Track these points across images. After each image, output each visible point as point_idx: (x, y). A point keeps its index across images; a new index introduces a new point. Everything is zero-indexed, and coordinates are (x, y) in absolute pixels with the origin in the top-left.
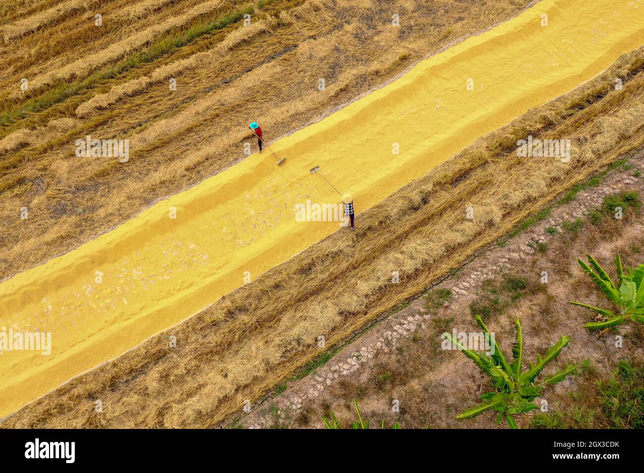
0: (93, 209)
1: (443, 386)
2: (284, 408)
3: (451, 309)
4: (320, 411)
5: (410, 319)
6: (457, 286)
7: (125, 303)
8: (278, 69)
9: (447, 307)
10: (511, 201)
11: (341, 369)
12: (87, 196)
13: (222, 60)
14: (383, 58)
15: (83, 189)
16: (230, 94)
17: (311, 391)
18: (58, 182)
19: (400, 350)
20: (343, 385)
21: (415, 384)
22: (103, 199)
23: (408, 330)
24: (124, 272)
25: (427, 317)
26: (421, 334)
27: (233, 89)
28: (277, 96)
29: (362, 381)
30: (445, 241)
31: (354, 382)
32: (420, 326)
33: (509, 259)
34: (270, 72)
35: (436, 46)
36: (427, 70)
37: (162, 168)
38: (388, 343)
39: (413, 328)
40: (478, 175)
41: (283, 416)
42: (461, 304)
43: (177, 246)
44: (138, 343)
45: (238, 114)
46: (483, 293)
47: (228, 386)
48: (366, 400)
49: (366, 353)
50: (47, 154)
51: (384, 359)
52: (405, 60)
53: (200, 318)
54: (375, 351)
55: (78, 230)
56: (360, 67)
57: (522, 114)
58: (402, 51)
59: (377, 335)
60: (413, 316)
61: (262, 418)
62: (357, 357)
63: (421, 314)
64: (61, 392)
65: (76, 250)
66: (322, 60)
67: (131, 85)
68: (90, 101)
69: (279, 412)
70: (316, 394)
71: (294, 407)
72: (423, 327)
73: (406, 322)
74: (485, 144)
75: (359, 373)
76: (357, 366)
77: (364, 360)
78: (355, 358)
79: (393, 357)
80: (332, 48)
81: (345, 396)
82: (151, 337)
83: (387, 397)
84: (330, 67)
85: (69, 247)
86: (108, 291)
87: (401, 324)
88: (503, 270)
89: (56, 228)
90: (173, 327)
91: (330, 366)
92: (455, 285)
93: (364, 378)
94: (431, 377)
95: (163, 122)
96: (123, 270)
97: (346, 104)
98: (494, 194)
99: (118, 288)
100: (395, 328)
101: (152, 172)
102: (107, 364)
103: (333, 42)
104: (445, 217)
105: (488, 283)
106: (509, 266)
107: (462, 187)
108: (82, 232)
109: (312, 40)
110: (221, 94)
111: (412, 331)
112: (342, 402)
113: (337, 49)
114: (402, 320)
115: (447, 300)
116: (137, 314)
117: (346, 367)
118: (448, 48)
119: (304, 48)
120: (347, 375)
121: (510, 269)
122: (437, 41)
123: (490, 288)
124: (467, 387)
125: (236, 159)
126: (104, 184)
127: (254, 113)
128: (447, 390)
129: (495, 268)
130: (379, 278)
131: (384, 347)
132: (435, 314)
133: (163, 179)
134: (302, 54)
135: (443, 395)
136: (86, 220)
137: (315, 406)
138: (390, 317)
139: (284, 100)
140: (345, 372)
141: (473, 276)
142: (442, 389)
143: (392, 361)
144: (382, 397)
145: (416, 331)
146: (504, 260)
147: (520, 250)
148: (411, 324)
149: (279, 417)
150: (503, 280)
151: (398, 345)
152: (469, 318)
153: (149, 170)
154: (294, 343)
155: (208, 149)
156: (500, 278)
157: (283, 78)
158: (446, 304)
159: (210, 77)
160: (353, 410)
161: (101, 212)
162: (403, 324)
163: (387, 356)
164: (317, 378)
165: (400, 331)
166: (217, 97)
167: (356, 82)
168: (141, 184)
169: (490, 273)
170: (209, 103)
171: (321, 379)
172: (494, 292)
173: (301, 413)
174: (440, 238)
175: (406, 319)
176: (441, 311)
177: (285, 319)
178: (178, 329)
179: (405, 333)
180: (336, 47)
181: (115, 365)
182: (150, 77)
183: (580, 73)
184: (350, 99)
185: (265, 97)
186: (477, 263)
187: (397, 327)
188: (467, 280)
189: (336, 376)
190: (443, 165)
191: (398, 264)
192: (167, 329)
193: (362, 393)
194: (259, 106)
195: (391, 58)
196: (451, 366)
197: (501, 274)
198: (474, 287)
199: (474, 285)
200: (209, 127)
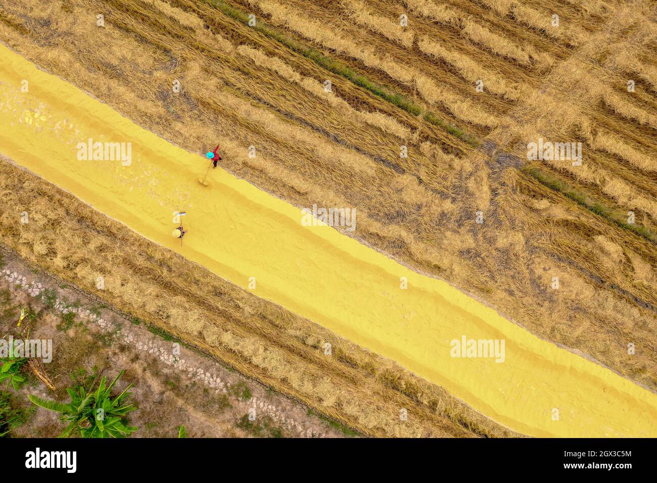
0: (178, 118)
1: (189, 419)
2: (123, 333)
3: (239, 403)
4: (132, 356)
5: (218, 380)
6: (258, 399)
7: (131, 190)
8: (371, 172)
9: (238, 400)
10: (346, 407)
11: (162, 355)
12: (184, 107)
13: (354, 121)
14: (431, 250)
15: (188, 99)
16: (326, 151)
17: (141, 343)
18: (182, 77)
19: (194, 384)
20: (155, 360)
21: (180, 402)
22: (189, 119)
23: (209, 383)
24: (149, 173)
25: (225, 391)
26: (211, 392)
27: (331, 149)
28: (347, 187)
29: (163, 371)
30: (289, 376)
31: (160, 366)
32: (216, 389)
33: (295, 426)
34: (365, 168)
35: (468, 286)
36: (436, 292)
37: (235, 143)
38: (194, 375)
39: (212, 386)
40: (360, 374)
41: (118, 335)
42: (245, 408)
43: (185, 195)
44: (113, 216)
45: (311, 168)
46: (260, 419)
47: (117, 291)
48: (154, 378)
49: (181, 365)
50: (196, 51)
51: (183, 377)
52: (437, 269)
53: (149, 244)
54: (185, 369)
55: (158, 120)
56: (411, 236)
57: (434, 383)
58: (445, 263)
59: (197, 365)
60: (221, 381)
61: (110, 323)
62: (176, 360)
63: (226, 386)
64: (59, 192)
65: (144, 130)
66: (401, 201)
67: (286, 70)
68: (253, 50)
69: (118, 332)
70: (140, 348)
71: (126, 339)
72: (217, 391)
73: (215, 378)
74: (390, 367)
75: (167, 366)
76: (169, 363)
77: (175, 366)
78: (174, 359)
79: (188, 382)
80: (418, 203)
81: (149, 365)
82: (120, 221)
83: (164, 389)
84: (398, 212)
85: (143, 124)
86: (131, 173)
87: (212, 376)
88: (284, 425)
89: (150, 104)
90: (134, 231)
91: (162, 345)
92: (258, 398)
93: (165, 371)
94: (190, 409)
95: (272, 116)
96: (150, 172)
97: (370, 244)
98: (349, 391)
99: (137, 178)
100: (207, 374)
101: (228, 139)
102: (90, 207)
103: (424, 200)
104: (311, 366)
105: (270, 419)
106: (289, 427)
107: (342, 367)
108: (158, 123)
109: (417, 181)
110: (321, 143)
111: (211, 386)
112: (145, 365)
113: (419, 207)
114: (215, 375)
115: (243, 398)
116: (127, 203)
117: (166, 357)
118: (472, 296)
119: (405, 180)
120: (161, 360)
121: (287, 429)
122: (474, 285)
123: (267, 421)
124: (196, 433)
125: (273, 192)
126: (199, 111)
127: (320, 180)
128: (187, 422)
129: (283, 419)
130: (238, 344)
131: (191, 373)
132: (230, 395)
133: (226, 151)
134: (397, 182)
135: (183, 421)
136: (166, 120)
137: (133, 351)
138: (217, 364)
139: (345, 194)
140: (162, 358)
141: (270, 407)
142: (187, 419)
143: (185, 382)
144: (162, 387)
145: (212, 388)
146: (293, 422)
147: (306, 430)
148: (214, 383)
149: (116, 333)
150: (277, 427)
151: (197, 381)
152: (239, 417)
153: (228, 135)
154: (165, 314)
155: (269, 166)
156: (277, 426)
157: (366, 181)
158: (240, 399)
159: (333, 123)
160: (145, 373)
161: (178, 126)
162: (213, 378)
163: (187, 378)
164: (151, 342)
165: (206, 378)
166: (317, 142)
167: (395, 241)
168: (215, 137)
169: (278, 417)
170: (308, 140)
171: (151, 345)
172: (266, 425)
173: (125, 345)
174: (290, 371)
175: (217, 377)
176: (234, 398)
177: (179, 299)
178: (135, 235)
179: (206, 382)
180: (422, 205)
181: (91, 212)
182: (302, 80)
183: (499, 414)
184: (376, 245)
185: (339, 178)
186: (285, 402)
187: (208, 374)
188: (266, 404)
189: (158, 353)
190: (354, 345)
191: (255, 353)
192: (131, 228)
193: (156, 374)
194: (328, 179)
195: (433, 256)
196: (203, 419)
197: (281, 425)
198: (262, 411)
199: (263, 411)
200: (288, 154)
